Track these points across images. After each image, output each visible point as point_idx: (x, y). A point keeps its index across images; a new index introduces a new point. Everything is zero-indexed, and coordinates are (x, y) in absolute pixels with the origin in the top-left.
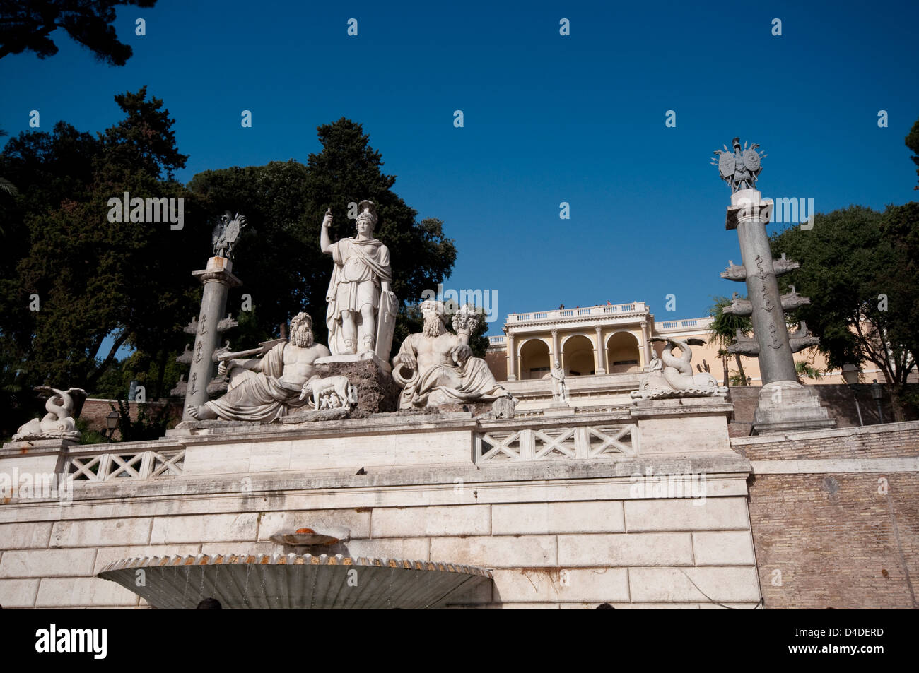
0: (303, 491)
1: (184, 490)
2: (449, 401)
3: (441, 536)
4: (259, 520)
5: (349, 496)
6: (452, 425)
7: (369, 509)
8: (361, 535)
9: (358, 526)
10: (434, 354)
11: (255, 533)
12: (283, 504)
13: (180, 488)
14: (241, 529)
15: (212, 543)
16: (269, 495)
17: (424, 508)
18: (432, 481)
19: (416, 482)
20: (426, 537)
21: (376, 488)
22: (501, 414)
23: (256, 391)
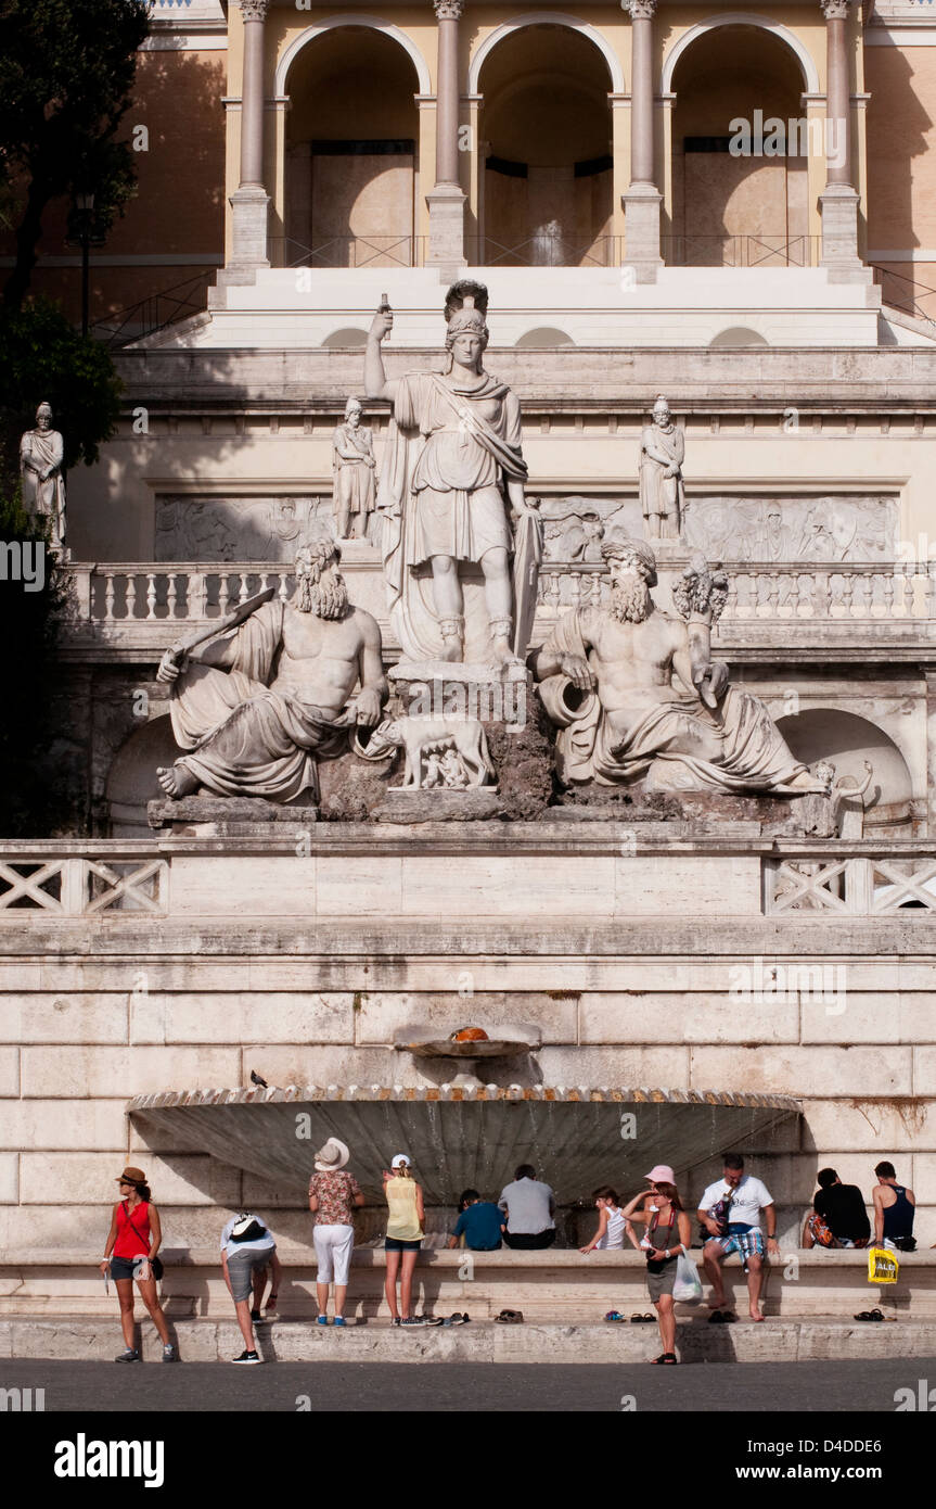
0: (446, 958)
1: (196, 945)
2: (701, 786)
3: (711, 1044)
4: (357, 1007)
5: (536, 969)
6: (727, 847)
7: (575, 995)
8: (562, 1038)
9: (556, 1023)
10: (638, 663)
11: (351, 1029)
12: (403, 978)
13: (185, 943)
14: (323, 1023)
15: (264, 1045)
16: (375, 962)
17: (679, 996)
18: (696, 949)
19: (665, 950)
20: (684, 1044)
21: (589, 958)
22: (815, 828)
23: (268, 731)
